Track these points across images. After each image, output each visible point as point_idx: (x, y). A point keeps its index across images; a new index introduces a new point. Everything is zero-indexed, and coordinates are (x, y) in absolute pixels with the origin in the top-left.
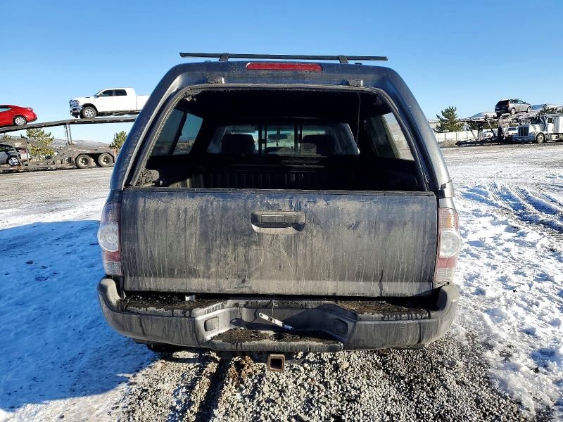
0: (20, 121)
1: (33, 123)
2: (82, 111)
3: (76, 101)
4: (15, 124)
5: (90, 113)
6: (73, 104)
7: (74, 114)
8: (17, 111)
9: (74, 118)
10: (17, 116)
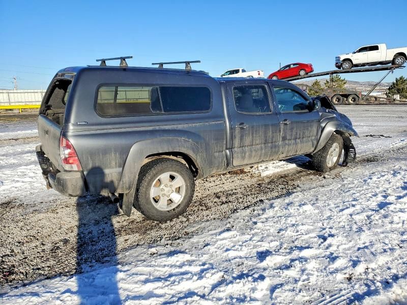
0: (302, 73)
1: (312, 73)
2: (342, 64)
3: (339, 57)
4: (300, 75)
5: (347, 65)
6: (338, 59)
7: (337, 67)
8: (302, 66)
9: (337, 69)
10: (301, 70)
